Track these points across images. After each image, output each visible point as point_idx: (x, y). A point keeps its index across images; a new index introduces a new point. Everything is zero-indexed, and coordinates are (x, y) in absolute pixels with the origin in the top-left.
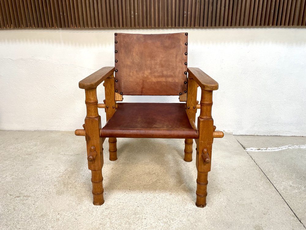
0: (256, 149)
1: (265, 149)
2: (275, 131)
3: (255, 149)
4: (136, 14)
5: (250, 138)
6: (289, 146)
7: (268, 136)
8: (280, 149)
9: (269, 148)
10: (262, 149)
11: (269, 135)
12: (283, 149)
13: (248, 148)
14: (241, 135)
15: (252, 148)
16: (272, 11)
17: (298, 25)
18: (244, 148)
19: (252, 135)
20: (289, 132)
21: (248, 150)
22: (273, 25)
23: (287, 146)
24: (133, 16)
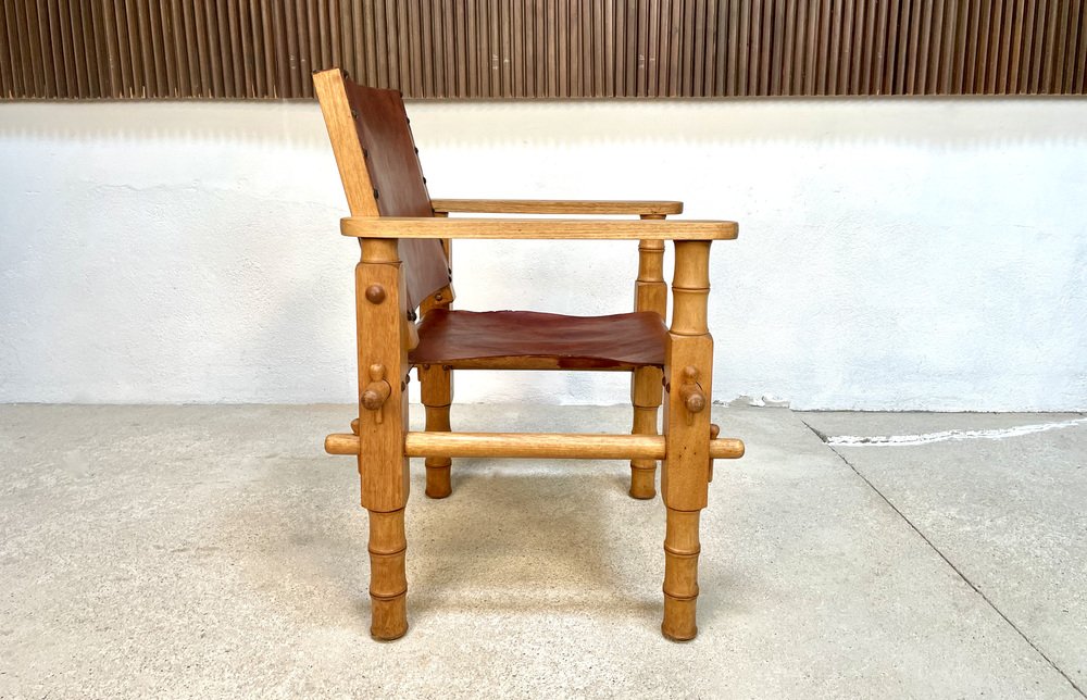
0: (858, 439)
1: (884, 439)
2: (914, 399)
3: (853, 439)
4: (506, 61)
5: (840, 418)
6: (953, 433)
7: (893, 412)
8: (928, 441)
9: (894, 438)
10: (874, 439)
11: (896, 409)
12: (936, 440)
13: (834, 438)
14: (814, 411)
15: (845, 438)
16: (880, 56)
17: (953, 91)
18: (824, 439)
19: (847, 411)
20: (955, 398)
21: (835, 441)
22: (883, 92)
23: (946, 433)
24: (496, 68)
